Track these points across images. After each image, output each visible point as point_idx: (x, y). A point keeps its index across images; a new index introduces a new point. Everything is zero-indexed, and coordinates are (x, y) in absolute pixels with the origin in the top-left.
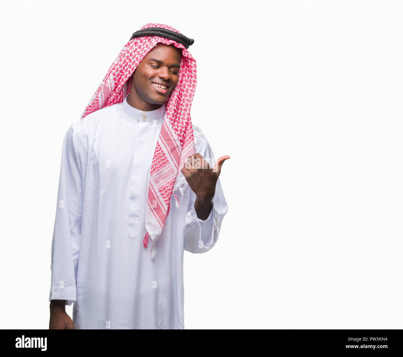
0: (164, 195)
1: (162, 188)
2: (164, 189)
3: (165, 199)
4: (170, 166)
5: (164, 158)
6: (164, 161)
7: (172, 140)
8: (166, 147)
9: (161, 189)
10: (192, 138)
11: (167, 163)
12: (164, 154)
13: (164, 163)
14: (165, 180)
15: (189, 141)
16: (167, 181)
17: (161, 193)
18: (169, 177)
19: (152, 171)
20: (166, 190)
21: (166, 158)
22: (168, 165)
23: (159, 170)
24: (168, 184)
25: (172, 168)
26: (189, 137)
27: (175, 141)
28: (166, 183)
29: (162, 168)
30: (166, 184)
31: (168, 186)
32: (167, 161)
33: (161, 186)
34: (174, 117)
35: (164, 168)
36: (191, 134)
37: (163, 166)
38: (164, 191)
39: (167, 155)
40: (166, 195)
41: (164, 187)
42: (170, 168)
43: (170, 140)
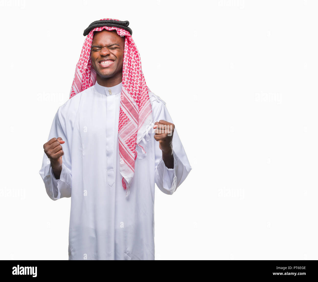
0: (130, 146)
1: (127, 140)
2: (129, 141)
3: (131, 149)
4: (131, 123)
5: (125, 118)
6: (126, 120)
7: (129, 103)
8: (126, 109)
9: (127, 141)
10: (147, 99)
11: (128, 121)
12: (125, 115)
13: (126, 121)
14: (129, 134)
15: (145, 101)
16: (131, 134)
17: (128, 144)
18: (132, 132)
20: (131, 142)
21: (127, 117)
22: (129, 122)
23: (123, 127)
24: (132, 137)
25: (133, 124)
26: (145, 98)
27: (132, 103)
28: (130, 136)
29: (125, 125)
30: (130, 137)
31: (132, 138)
32: (128, 119)
33: (126, 139)
34: (128, 84)
35: (127, 125)
36: (147, 96)
37: (125, 124)
38: (130, 143)
39: (128, 115)
40: (131, 145)
41: (129, 139)
42: (131, 124)
43: (128, 102)
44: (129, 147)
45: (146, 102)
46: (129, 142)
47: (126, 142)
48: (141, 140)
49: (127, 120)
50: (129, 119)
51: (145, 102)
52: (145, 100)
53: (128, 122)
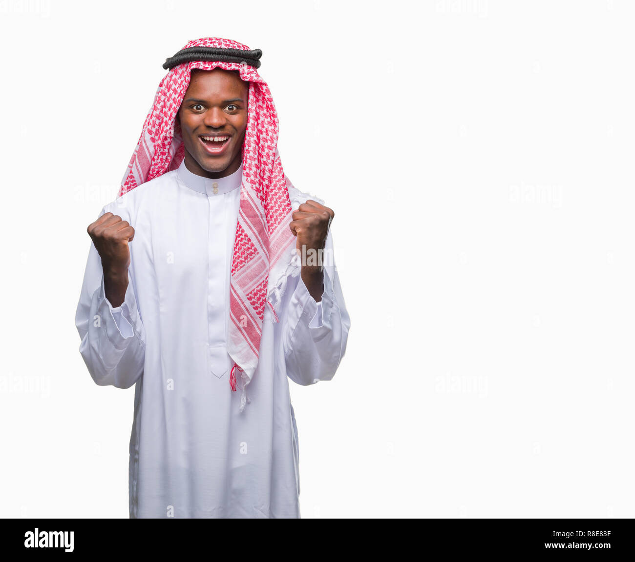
0: (256, 305)
1: (251, 293)
2: (255, 294)
3: (257, 311)
4: (260, 258)
5: (250, 246)
6: (250, 250)
7: (258, 216)
8: (251, 228)
9: (250, 295)
10: (287, 210)
11: (255, 253)
12: (249, 240)
13: (251, 254)
14: (255, 280)
15: (283, 215)
16: (258, 281)
17: (252, 301)
18: (260, 275)
19: (234, 268)
20: (258, 296)
21: (252, 245)
22: (257, 256)
23: (244, 265)
24: (260, 287)
25: (263, 261)
26: (283, 208)
27: (262, 217)
28: (256, 285)
29: (248, 262)
30: (258, 287)
31: (261, 289)
32: (255, 250)
33: (250, 291)
34: (257, 177)
35: (251, 262)
36: (285, 204)
37: (249, 259)
38: (256, 298)
39: (254, 241)
40: (259, 303)
41: (255, 291)
42: (260, 260)
43: (256, 216)
44: (254, 306)
45: (285, 217)
46: (255, 296)
47: (248, 297)
48: (272, 292)
49: (253, 251)
50: (257, 250)
51: (282, 217)
52: (282, 213)
53: (253, 255)
